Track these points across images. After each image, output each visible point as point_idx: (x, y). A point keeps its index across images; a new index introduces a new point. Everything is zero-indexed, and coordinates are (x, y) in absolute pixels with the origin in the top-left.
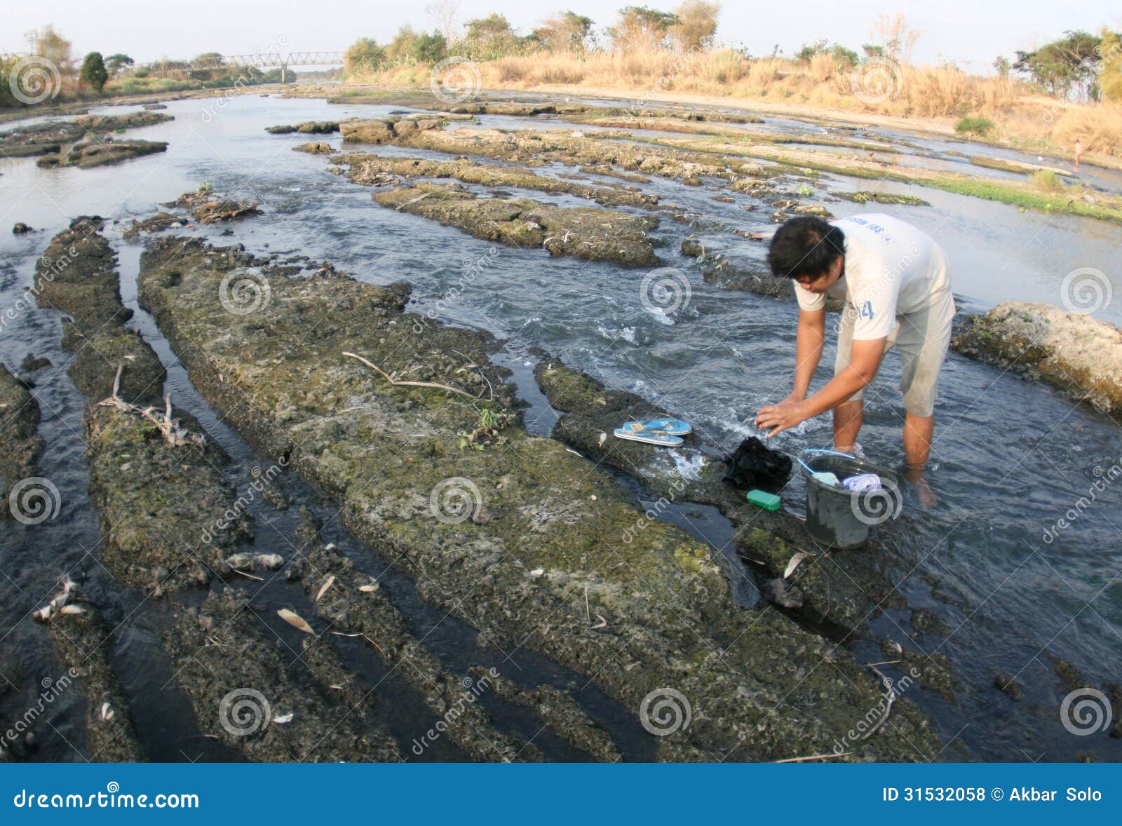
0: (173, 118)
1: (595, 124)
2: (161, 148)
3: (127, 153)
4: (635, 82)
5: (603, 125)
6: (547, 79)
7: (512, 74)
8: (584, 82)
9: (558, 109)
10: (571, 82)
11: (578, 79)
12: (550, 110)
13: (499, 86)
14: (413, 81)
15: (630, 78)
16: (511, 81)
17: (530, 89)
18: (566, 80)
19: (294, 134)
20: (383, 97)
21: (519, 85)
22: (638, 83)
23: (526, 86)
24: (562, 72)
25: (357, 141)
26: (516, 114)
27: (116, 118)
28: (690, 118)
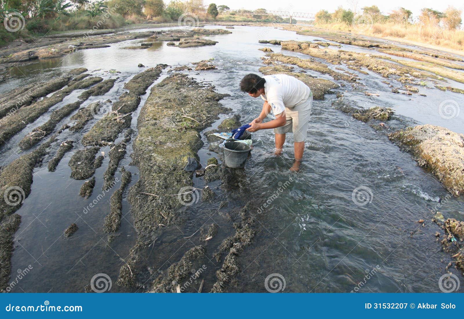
0: (232, 33)
1: (387, 53)
2: (214, 44)
3: (200, 44)
4: (425, 40)
5: (390, 54)
6: (391, 35)
7: (378, 31)
8: (405, 38)
9: (380, 46)
10: (400, 37)
11: (403, 36)
12: (377, 46)
13: (372, 35)
14: (340, 29)
15: (423, 38)
16: (377, 34)
17: (384, 38)
18: (398, 35)
19: (268, 44)
20: (318, 34)
21: (380, 35)
22: (426, 40)
23: (383, 36)
24: (397, 32)
25: (286, 49)
26: (363, 46)
27: (209, 30)
28: (432, 56)
